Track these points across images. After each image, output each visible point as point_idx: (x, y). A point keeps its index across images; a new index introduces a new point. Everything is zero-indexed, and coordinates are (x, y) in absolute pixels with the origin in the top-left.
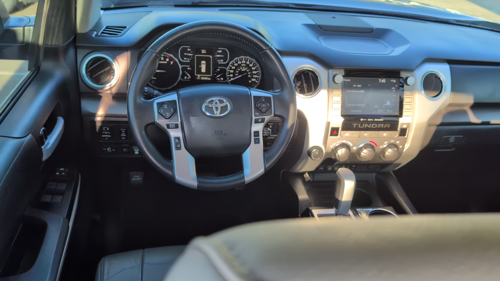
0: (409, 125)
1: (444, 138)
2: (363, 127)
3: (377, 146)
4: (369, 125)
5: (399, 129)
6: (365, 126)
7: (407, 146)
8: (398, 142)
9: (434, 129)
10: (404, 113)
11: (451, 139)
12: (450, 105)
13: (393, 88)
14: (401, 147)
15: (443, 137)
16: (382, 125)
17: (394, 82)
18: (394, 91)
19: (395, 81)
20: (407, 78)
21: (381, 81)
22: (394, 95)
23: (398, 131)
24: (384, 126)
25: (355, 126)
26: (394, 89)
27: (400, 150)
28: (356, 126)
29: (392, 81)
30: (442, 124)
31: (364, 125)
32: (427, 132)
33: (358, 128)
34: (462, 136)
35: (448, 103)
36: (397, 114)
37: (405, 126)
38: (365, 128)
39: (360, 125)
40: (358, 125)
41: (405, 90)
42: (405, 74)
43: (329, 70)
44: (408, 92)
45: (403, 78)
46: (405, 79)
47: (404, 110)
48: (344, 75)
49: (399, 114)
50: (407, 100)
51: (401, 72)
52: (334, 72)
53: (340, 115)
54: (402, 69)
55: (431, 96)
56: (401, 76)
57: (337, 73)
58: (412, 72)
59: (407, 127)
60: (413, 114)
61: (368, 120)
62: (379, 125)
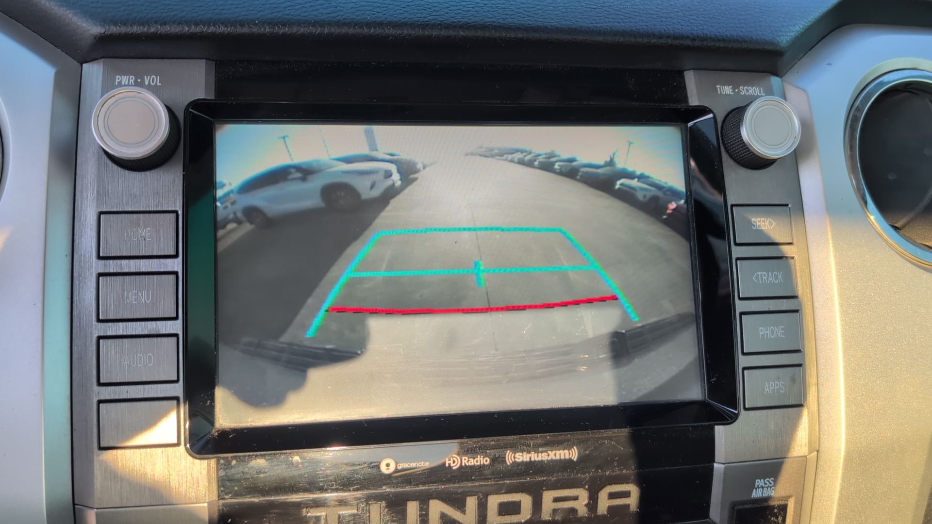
6: (423, 518)
10: (750, 384)
16: (576, 498)
24: (593, 506)
31: (413, 507)
37: (764, 490)
39: (375, 511)
40: (362, 518)
41: (732, 206)
42: (718, 86)
43: (84, 65)
44: (763, 219)
45: (709, 111)
46: (728, 119)
47: (742, 361)
48: (213, 98)
49: (709, 395)
50: (757, 277)
51: (687, 70)
52: (117, 81)
53: (178, 444)
54: (694, 40)
55: (927, 244)
56: (694, 101)
57: (147, 83)
58: (776, 74)
59: (788, 494)
60: (820, 386)
61: (451, 462)
62: (548, 496)
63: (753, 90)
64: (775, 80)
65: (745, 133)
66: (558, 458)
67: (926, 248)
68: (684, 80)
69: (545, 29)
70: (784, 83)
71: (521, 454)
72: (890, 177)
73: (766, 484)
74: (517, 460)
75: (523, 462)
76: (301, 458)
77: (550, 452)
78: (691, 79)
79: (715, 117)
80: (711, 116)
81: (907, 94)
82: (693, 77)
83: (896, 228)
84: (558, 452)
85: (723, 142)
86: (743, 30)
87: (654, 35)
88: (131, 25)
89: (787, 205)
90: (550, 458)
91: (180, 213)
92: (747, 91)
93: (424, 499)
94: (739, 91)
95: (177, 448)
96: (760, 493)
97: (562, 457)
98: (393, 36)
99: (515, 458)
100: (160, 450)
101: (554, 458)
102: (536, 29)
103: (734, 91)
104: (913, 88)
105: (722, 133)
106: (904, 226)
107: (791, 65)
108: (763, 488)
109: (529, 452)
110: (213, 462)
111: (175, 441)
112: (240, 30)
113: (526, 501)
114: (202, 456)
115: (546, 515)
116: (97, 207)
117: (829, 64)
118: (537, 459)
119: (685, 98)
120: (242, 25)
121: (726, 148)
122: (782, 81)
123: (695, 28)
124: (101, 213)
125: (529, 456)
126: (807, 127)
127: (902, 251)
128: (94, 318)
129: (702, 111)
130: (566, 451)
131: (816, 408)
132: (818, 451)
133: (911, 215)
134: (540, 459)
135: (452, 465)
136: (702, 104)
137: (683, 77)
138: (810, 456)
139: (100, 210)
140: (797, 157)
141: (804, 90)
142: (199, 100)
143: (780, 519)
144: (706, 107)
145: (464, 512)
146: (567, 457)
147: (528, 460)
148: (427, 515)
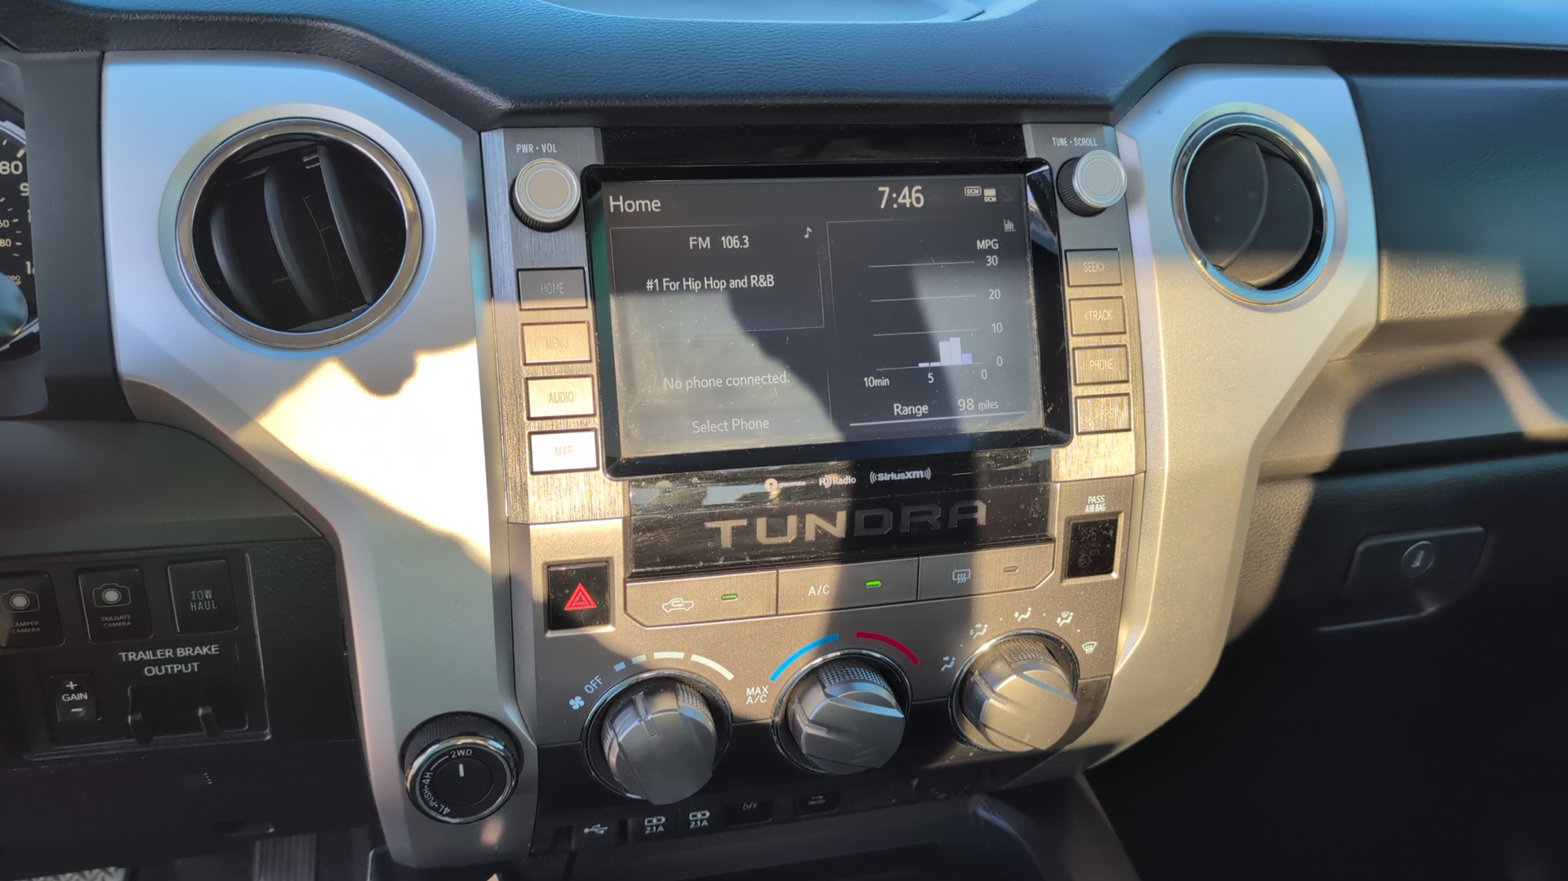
0: (1126, 489)
1: (1368, 549)
2: (791, 536)
3: (915, 661)
4: (832, 519)
5: (1057, 528)
6: (801, 530)
7: (1130, 640)
8: (1065, 619)
9: (1296, 499)
10: (1084, 414)
11: (1413, 556)
12: (1385, 334)
13: (982, 245)
14: (1089, 648)
15: (1360, 548)
16: (930, 513)
17: (987, 200)
18: (992, 260)
19: (990, 194)
20: (1070, 164)
21: (891, 201)
22: (995, 294)
23: (1051, 540)
24: (944, 519)
25: (726, 540)
26: (990, 251)
27: (1086, 676)
28: (736, 531)
29: (972, 191)
30: (1347, 464)
31: (792, 521)
32: (1254, 531)
33: (760, 546)
34: (1479, 529)
35: (1367, 320)
36: (1033, 418)
37: (1096, 506)
38: (811, 544)
39: (761, 524)
40: (750, 530)
41: (1066, 251)
42: (1054, 139)
43: (483, 134)
44: (1093, 263)
45: (1046, 163)
46: (1063, 169)
47: (1076, 391)
48: (603, 163)
49: (1046, 424)
50: (1088, 316)
51: (1027, 123)
52: (518, 149)
53: (597, 469)
54: (1030, 99)
55: (1251, 282)
56: (1031, 154)
57: (544, 151)
58: (1107, 124)
59: (1117, 510)
60: (1146, 413)
61: (824, 482)
62: (907, 511)
63: (1086, 142)
64: (1107, 130)
65: (1077, 184)
66: (914, 477)
67: (1248, 286)
68: (1022, 134)
69: (897, 95)
70: (1117, 132)
71: (882, 474)
72: (1216, 220)
73: (1097, 500)
74: (879, 479)
75: (884, 481)
76: (699, 479)
77: (907, 473)
78: (1028, 132)
79: (1051, 169)
80: (1047, 167)
81: (1236, 137)
82: (1030, 129)
83: (1222, 269)
84: (914, 473)
85: (1058, 192)
86: (1076, 87)
87: (994, 96)
88: (539, 102)
89: (1117, 249)
90: (907, 478)
91: (586, 269)
92: (1081, 142)
93: (801, 514)
94: (1073, 142)
95: (596, 472)
96: (1093, 509)
97: (918, 477)
98: (765, 105)
99: (877, 477)
100: (582, 474)
101: (911, 477)
102: (889, 95)
103: (1068, 143)
104: (1242, 132)
105: (1057, 183)
106: (1227, 267)
107: (1122, 114)
108: (1094, 504)
109: (889, 473)
110: (626, 483)
111: (595, 466)
112: (633, 104)
113: (888, 516)
114: (617, 479)
115: (905, 529)
116: (514, 265)
117: (1160, 112)
118: (896, 478)
119: (1024, 150)
120: (634, 99)
121: (1060, 198)
122: (1115, 130)
123: (1032, 87)
124: (518, 270)
125: (889, 476)
126: (1133, 176)
127: (1224, 289)
128: (521, 362)
129: (1039, 162)
130: (921, 472)
131: (1143, 434)
132: (1145, 472)
133: (1234, 255)
134: (899, 478)
135: (825, 484)
136: (1038, 157)
137: (1021, 130)
138: (1138, 476)
139: (518, 268)
140: (1128, 201)
141: (1135, 140)
142: (592, 165)
143: (1111, 533)
144: (1043, 159)
145: (835, 525)
146: (922, 476)
147: (889, 479)
148: (804, 527)
